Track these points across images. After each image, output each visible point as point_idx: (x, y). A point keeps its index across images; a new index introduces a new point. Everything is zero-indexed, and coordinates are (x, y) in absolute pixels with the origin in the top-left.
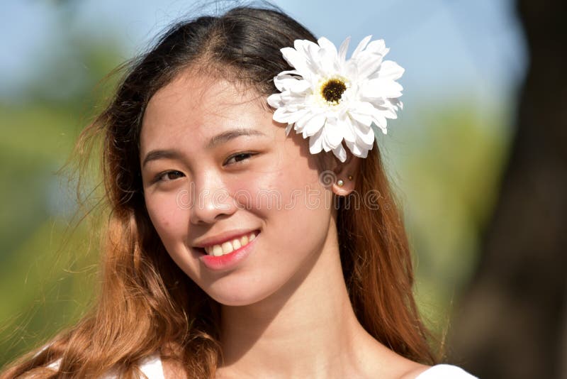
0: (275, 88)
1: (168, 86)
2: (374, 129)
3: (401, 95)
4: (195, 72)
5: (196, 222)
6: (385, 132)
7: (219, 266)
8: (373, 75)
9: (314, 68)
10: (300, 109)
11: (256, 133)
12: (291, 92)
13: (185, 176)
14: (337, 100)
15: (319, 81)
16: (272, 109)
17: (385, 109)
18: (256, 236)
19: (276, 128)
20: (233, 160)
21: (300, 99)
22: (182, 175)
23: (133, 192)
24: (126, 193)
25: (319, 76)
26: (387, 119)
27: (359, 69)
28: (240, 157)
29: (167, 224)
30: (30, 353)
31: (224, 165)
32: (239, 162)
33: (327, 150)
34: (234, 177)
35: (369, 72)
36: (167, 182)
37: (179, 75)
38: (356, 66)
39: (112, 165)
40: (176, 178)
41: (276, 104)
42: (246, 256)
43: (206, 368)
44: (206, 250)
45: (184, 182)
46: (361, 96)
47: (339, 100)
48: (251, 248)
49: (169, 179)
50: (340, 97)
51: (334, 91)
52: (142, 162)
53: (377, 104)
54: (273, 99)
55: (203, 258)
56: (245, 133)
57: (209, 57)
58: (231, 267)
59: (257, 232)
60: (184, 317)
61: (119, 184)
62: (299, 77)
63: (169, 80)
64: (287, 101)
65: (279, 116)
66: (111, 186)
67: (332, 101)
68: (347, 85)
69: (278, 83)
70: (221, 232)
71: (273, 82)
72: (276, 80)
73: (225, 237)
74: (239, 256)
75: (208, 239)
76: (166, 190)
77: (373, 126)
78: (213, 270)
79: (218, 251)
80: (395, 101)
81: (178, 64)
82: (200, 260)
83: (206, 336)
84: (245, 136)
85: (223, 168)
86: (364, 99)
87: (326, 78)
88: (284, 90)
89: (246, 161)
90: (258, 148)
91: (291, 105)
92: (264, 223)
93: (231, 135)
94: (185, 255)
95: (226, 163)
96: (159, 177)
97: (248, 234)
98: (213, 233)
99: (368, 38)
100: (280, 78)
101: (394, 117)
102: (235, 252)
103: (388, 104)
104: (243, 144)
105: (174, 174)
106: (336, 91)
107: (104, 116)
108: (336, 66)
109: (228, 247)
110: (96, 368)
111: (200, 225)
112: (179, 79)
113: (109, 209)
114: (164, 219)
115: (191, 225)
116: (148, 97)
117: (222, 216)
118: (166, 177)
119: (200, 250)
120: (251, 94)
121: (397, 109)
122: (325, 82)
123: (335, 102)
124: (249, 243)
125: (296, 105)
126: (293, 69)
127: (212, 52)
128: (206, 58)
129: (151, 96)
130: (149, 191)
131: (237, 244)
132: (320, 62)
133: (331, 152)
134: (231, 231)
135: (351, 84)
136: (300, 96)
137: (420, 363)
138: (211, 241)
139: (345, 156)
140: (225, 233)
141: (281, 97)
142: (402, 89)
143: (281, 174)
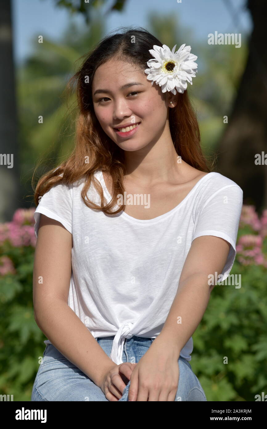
0: (147, 66)
1: (105, 64)
2: (187, 83)
3: (197, 67)
4: (116, 59)
5: (115, 119)
6: (192, 84)
7: (124, 136)
8: (186, 60)
9: (162, 57)
10: (157, 74)
11: (140, 84)
12: (154, 68)
13: (111, 100)
14: (172, 70)
15: (164, 63)
16: (147, 75)
17: (191, 73)
18: (139, 125)
19: (148, 82)
20: (131, 95)
21: (157, 70)
22: (109, 99)
23: (88, 105)
24: (86, 105)
25: (164, 61)
26: (192, 77)
27: (181, 57)
28: (134, 93)
29: (104, 119)
30: (52, 171)
31: (127, 96)
32: (133, 96)
33: (169, 91)
34: (131, 102)
35: (184, 59)
36: (103, 102)
37: (109, 60)
38: (179, 56)
39: (81, 93)
40: (107, 101)
41: (148, 73)
42: (135, 133)
43: (120, 175)
44: (119, 129)
45: (110, 103)
46: (182, 68)
47: (173, 70)
48: (137, 129)
49: (104, 101)
50: (173, 69)
51: (170, 67)
52: (93, 93)
53: (189, 72)
54: (147, 71)
55: (118, 133)
56: (136, 84)
57: (122, 52)
58: (129, 137)
59: (139, 123)
60: (109, 154)
61: (83, 100)
62: (157, 62)
63: (105, 62)
64: (153, 71)
65: (149, 78)
66: (80, 101)
67: (170, 71)
68: (175, 64)
69: (149, 64)
70: (126, 123)
71: (146, 63)
72: (148, 63)
73: (127, 125)
74: (132, 133)
75: (120, 125)
76: (103, 105)
77: (187, 81)
78: (122, 138)
79: (124, 130)
80: (194, 70)
81: (108, 55)
82: (116, 133)
83: (119, 162)
84: (136, 85)
85: (127, 97)
86: (183, 70)
87: (167, 61)
88: (151, 67)
89: (136, 95)
90: (140, 90)
91: (154, 73)
92: (142, 120)
93: (130, 85)
94: (110, 131)
95: (128, 96)
96: (100, 100)
97: (136, 124)
98: (122, 124)
99: (184, 45)
100: (149, 62)
101: (195, 76)
102: (131, 131)
103: (192, 71)
104: (135, 88)
105: (106, 99)
106: (171, 67)
107: (78, 74)
108: (171, 57)
109: (128, 129)
110: (76, 176)
111: (117, 120)
112: (110, 61)
113: (79, 111)
114: (102, 117)
115: (114, 120)
116: (96, 68)
117: (126, 117)
118: (103, 100)
119: (116, 130)
120: (138, 68)
121: (195, 73)
122: (166, 63)
123: (171, 71)
124: (136, 128)
125: (156, 73)
126: (154, 58)
127: (122, 51)
128: (120, 53)
129: (98, 67)
130: (96, 105)
131: (131, 128)
132: (164, 55)
133: (170, 92)
134: (129, 123)
135: (177, 64)
136: (158, 70)
137: (203, 171)
138: (121, 126)
139: (176, 92)
140: (127, 123)
141: (150, 70)
142: (197, 65)
143: (150, 101)
